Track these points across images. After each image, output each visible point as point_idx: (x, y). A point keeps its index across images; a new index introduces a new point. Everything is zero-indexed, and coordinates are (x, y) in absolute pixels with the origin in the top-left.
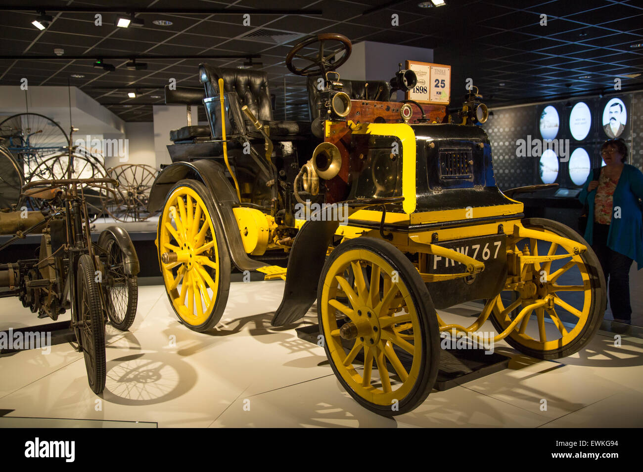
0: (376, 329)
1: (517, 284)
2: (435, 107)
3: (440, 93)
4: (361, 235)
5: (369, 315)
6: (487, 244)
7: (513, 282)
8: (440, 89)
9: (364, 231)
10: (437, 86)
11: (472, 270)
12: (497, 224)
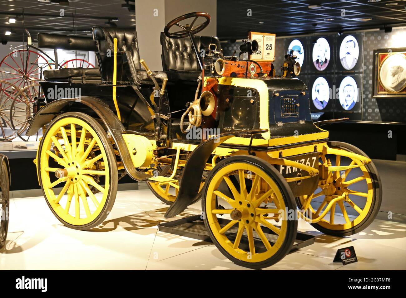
0: (252, 215)
1: (325, 185)
2: (266, 64)
3: (269, 54)
4: (231, 153)
5: (249, 206)
6: (309, 159)
7: (322, 184)
8: (269, 51)
9: (233, 151)
10: (267, 49)
11: (312, 174)
12: (314, 145)
